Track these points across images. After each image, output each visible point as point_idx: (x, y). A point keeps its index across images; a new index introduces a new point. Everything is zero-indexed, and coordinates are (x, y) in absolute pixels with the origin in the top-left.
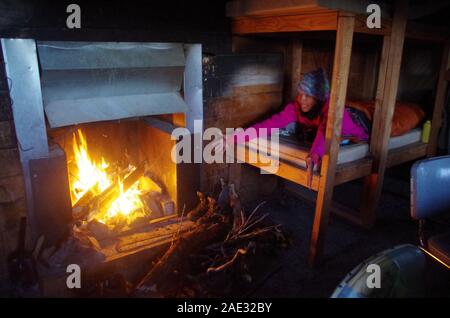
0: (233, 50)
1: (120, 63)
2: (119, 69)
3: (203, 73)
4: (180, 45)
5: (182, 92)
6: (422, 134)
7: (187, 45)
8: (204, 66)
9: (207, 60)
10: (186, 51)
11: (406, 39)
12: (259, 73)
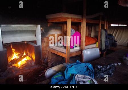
0: (49, 26)
1: (20, 29)
2: (20, 31)
3: (41, 31)
4: (35, 25)
5: (36, 36)
6: (96, 45)
7: (37, 25)
8: (41, 30)
9: (42, 28)
10: (36, 26)
11: (86, 23)
12: (55, 31)
